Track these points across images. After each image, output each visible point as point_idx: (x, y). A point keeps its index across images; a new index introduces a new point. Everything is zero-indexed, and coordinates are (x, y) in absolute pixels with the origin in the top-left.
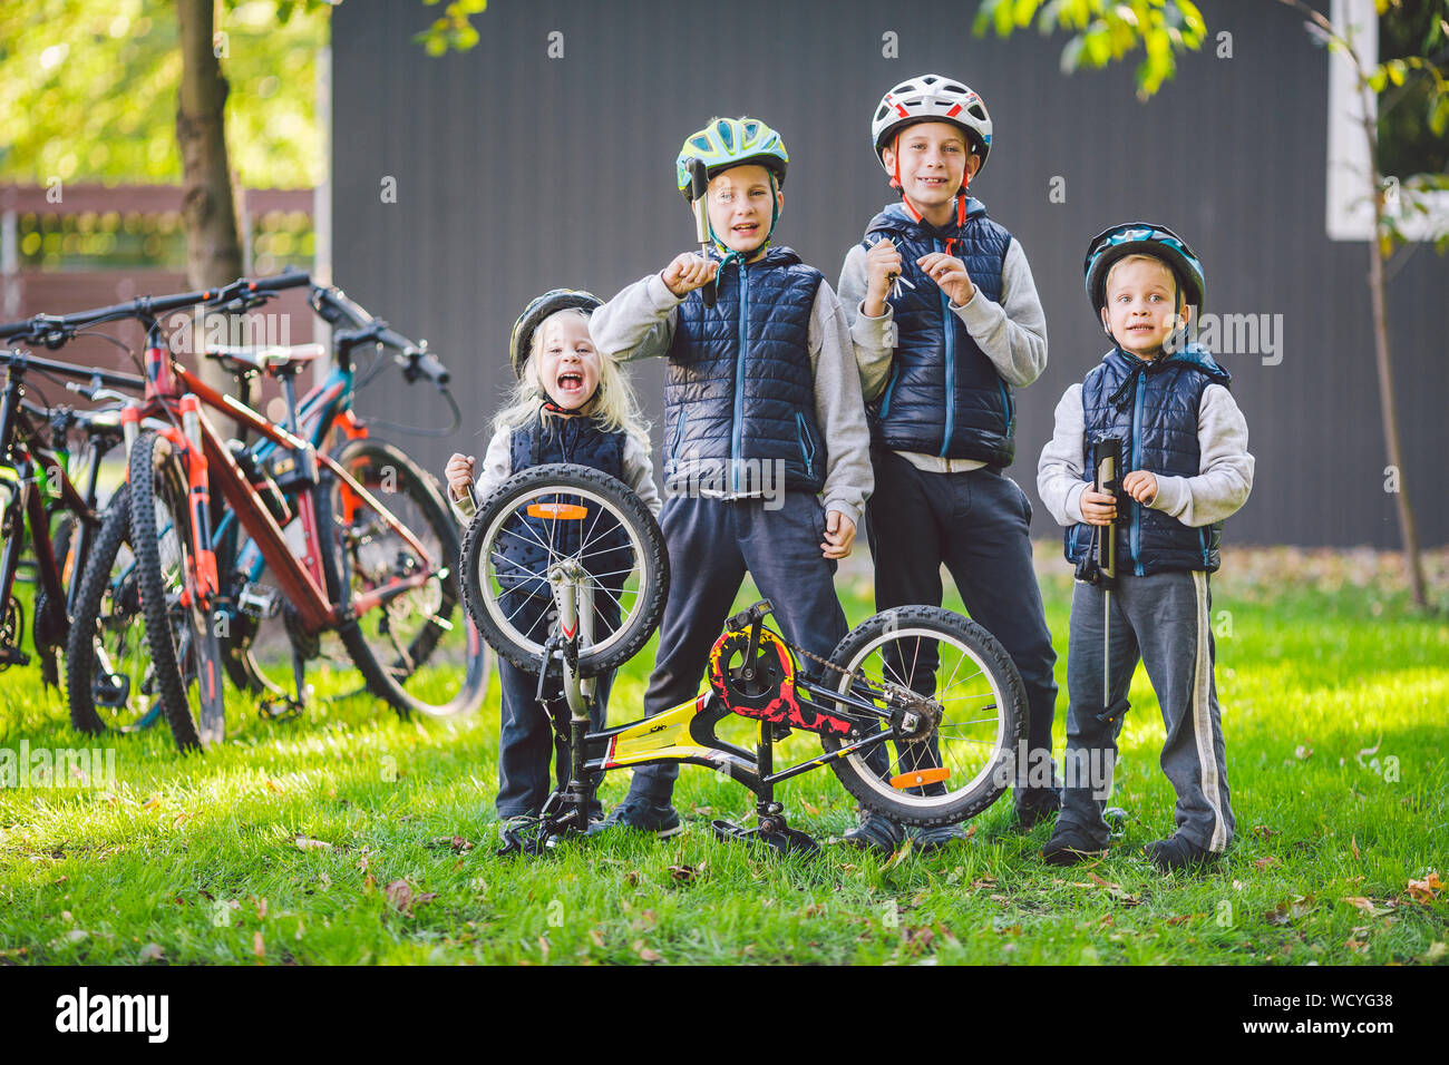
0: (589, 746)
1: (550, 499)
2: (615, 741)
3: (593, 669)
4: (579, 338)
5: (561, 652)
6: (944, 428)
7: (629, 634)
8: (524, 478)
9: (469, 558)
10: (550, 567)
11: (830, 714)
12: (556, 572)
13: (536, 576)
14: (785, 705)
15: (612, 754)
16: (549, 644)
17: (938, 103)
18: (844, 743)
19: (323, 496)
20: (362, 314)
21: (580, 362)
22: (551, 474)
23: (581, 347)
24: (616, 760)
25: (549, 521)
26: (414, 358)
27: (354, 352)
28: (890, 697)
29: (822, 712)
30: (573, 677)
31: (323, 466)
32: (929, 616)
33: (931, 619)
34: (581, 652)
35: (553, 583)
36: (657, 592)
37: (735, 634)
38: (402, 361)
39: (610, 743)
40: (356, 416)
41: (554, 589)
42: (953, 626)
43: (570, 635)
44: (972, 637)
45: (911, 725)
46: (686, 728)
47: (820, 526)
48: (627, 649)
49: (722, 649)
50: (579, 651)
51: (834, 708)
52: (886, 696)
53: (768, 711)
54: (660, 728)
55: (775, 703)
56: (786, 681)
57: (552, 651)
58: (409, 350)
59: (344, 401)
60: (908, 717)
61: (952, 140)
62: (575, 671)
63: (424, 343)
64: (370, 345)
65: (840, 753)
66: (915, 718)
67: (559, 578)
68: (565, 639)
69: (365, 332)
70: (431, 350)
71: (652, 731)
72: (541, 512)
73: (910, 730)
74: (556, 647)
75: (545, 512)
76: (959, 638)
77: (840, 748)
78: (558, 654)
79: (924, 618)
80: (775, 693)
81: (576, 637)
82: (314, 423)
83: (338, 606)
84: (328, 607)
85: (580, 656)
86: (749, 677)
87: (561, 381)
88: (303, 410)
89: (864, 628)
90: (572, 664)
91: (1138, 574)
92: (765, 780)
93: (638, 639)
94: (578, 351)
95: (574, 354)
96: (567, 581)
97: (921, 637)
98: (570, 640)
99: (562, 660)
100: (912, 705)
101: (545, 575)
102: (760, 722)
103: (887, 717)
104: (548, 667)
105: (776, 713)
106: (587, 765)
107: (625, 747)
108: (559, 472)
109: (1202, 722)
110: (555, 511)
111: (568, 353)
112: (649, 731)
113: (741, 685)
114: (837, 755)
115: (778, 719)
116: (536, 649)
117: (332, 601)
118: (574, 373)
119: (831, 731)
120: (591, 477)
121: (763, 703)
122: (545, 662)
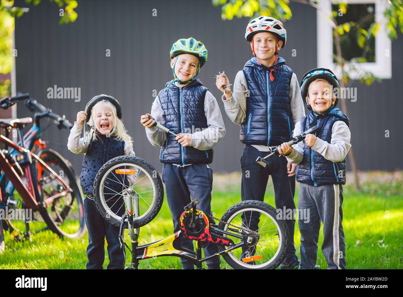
0: (138, 251)
1: (122, 167)
2: (147, 249)
3: (139, 225)
4: (106, 112)
5: (127, 219)
6: (267, 137)
7: (150, 213)
8: (114, 161)
9: (96, 188)
10: (123, 191)
11: (222, 238)
12: (125, 192)
13: (119, 194)
14: (206, 235)
15: (146, 253)
16: (123, 216)
17: (262, 26)
18: (226, 247)
19: (33, 167)
20: (43, 108)
21: (108, 119)
22: (123, 159)
23: (108, 115)
24: (148, 255)
25: (123, 175)
26: (61, 122)
27: (41, 120)
28: (241, 231)
29: (219, 238)
30: (132, 228)
31: (33, 157)
32: (255, 204)
33: (256, 205)
34: (134, 219)
35: (124, 196)
36: (159, 198)
37: (188, 212)
38: (56, 122)
39: (145, 250)
40: (42, 141)
41: (124, 198)
42: (264, 207)
43: (130, 214)
44: (270, 211)
45: (250, 241)
46: (171, 244)
47: (210, 174)
48: (150, 218)
49: (184, 217)
50: (133, 219)
51: (223, 236)
52: (240, 231)
53: (201, 237)
54: (163, 244)
55: (203, 235)
56: (207, 227)
57: (124, 219)
58: (59, 119)
59: (38, 136)
60: (249, 238)
61: (269, 37)
62: (132, 226)
63: (64, 117)
64: (46, 118)
65: (226, 251)
66: (252, 239)
67: (126, 194)
68: (128, 215)
69: (44, 113)
70: (67, 118)
71: (160, 245)
72: (120, 172)
73: (250, 243)
74: (125, 218)
75: (121, 172)
76: (266, 211)
77: (225, 250)
78: (126, 220)
79: (254, 204)
80: (203, 231)
81: (132, 214)
82: (29, 143)
83: (39, 203)
84: (36, 203)
85: (134, 221)
86: (194, 226)
87: (101, 126)
88: (26, 139)
89: (233, 208)
90: (131, 224)
91: (315, 186)
92: (199, 261)
93: (153, 214)
94: (107, 116)
95: (106, 117)
96: (129, 195)
97: (253, 211)
98: (130, 215)
99: (128, 222)
100: (249, 234)
101: (121, 193)
102: (197, 241)
103: (242, 238)
104: (123, 224)
105: (203, 238)
106: (137, 258)
107: (151, 251)
108: (126, 159)
109: (336, 236)
110: (125, 172)
111: (104, 117)
112: (158, 245)
113: (191, 229)
114: (225, 252)
115: (204, 240)
116: (119, 218)
117: (37, 201)
118: (106, 123)
119: (222, 244)
120: (137, 160)
121: (199, 235)
122: (122, 223)
